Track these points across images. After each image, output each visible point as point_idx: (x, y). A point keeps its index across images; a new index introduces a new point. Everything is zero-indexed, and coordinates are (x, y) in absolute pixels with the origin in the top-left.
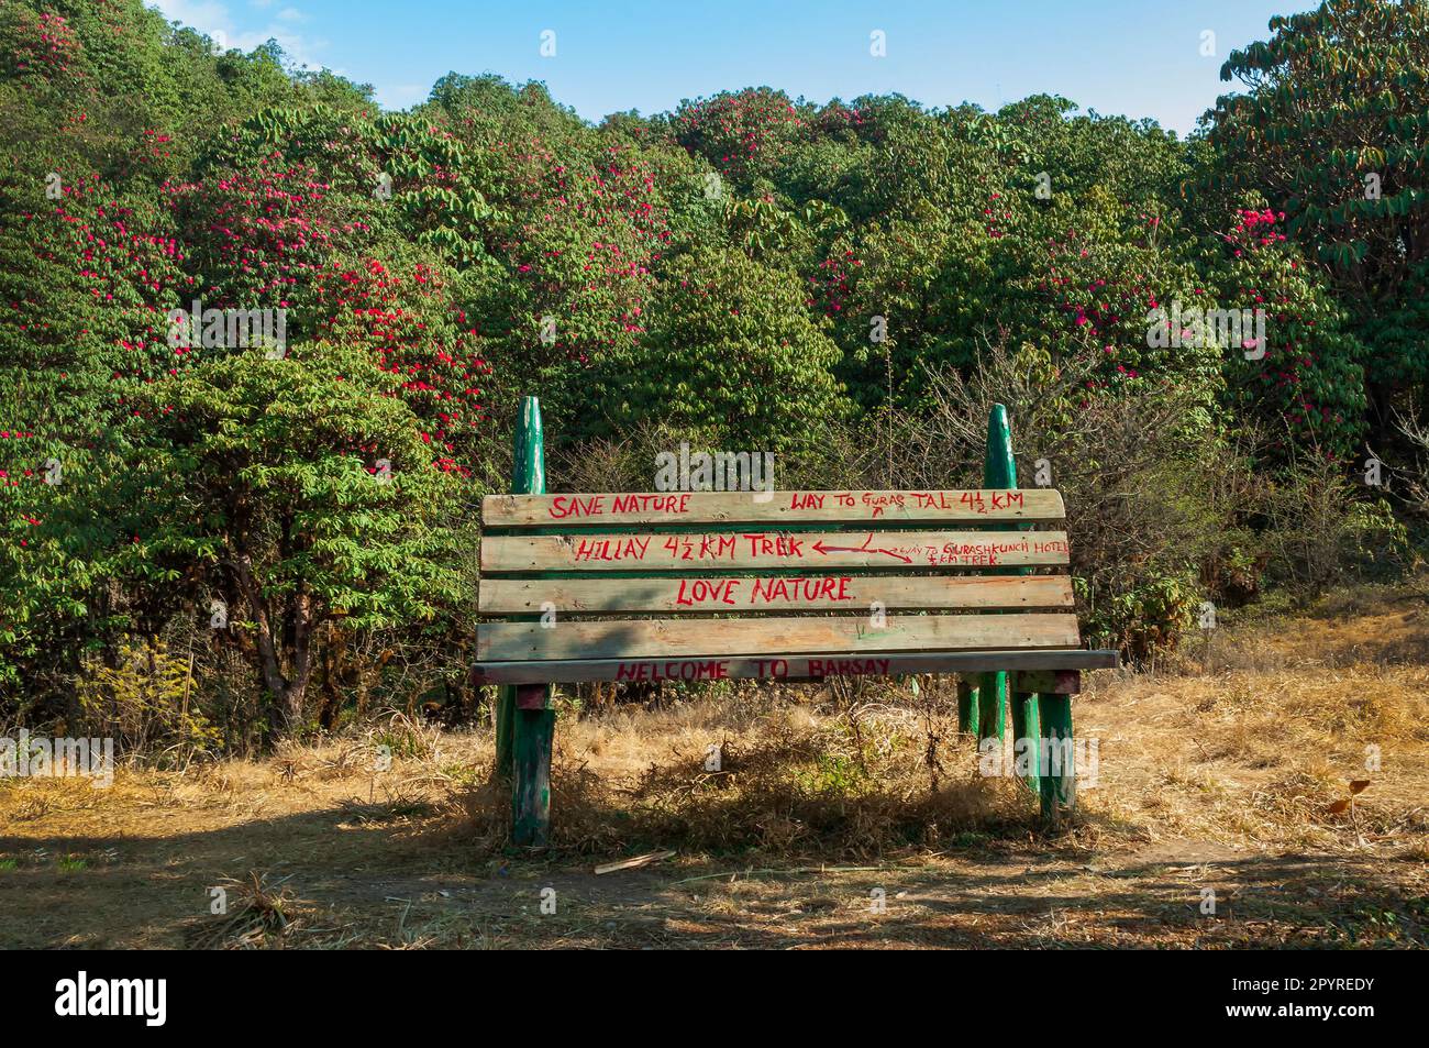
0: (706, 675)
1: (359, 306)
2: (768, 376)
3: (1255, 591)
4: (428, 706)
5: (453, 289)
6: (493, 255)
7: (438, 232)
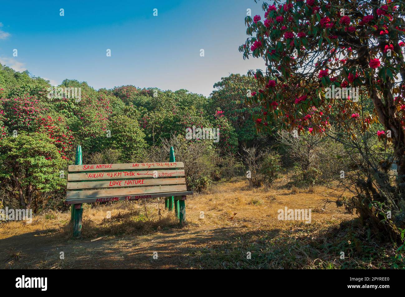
0: (115, 200)
1: (45, 125)
2: (131, 140)
3: (220, 178)
4: (59, 207)
5: (67, 122)
6: (75, 115)
7: (63, 111)
